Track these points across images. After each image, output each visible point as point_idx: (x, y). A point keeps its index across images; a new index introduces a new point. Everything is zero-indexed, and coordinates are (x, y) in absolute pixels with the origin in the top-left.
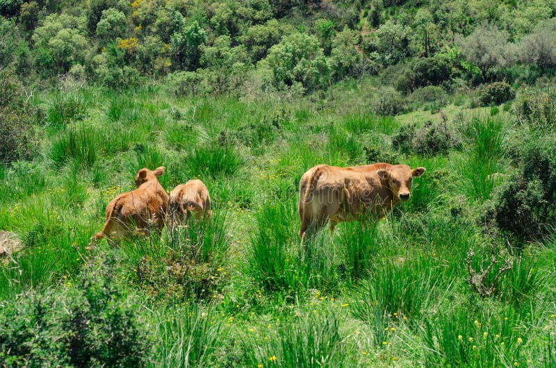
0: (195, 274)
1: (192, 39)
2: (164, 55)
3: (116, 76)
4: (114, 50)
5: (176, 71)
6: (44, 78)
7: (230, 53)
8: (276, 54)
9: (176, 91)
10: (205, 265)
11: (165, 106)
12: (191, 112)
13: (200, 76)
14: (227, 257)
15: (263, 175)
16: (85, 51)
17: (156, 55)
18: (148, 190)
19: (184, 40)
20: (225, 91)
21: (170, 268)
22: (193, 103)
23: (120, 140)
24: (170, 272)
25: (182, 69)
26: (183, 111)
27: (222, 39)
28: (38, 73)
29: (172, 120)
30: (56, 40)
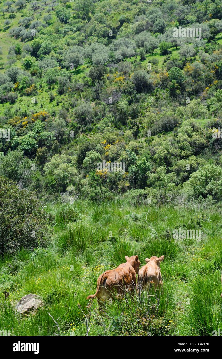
0: (155, 324)
1: (142, 169)
2: (125, 179)
3: (97, 194)
4: (93, 176)
5: (132, 189)
6: (50, 194)
7: (166, 177)
8: (195, 177)
9: (134, 203)
10: (161, 318)
11: (128, 213)
12: (144, 216)
13: (147, 192)
14: (175, 313)
15: (193, 258)
16: (76, 177)
17: (119, 179)
18: (124, 269)
19: (137, 169)
20: (165, 202)
21: (138, 320)
22: (145, 211)
23: (101, 235)
24: (139, 322)
25: (136, 188)
26: (140, 215)
27: (161, 169)
28: (47, 191)
29: (132, 222)
30: (58, 171)
